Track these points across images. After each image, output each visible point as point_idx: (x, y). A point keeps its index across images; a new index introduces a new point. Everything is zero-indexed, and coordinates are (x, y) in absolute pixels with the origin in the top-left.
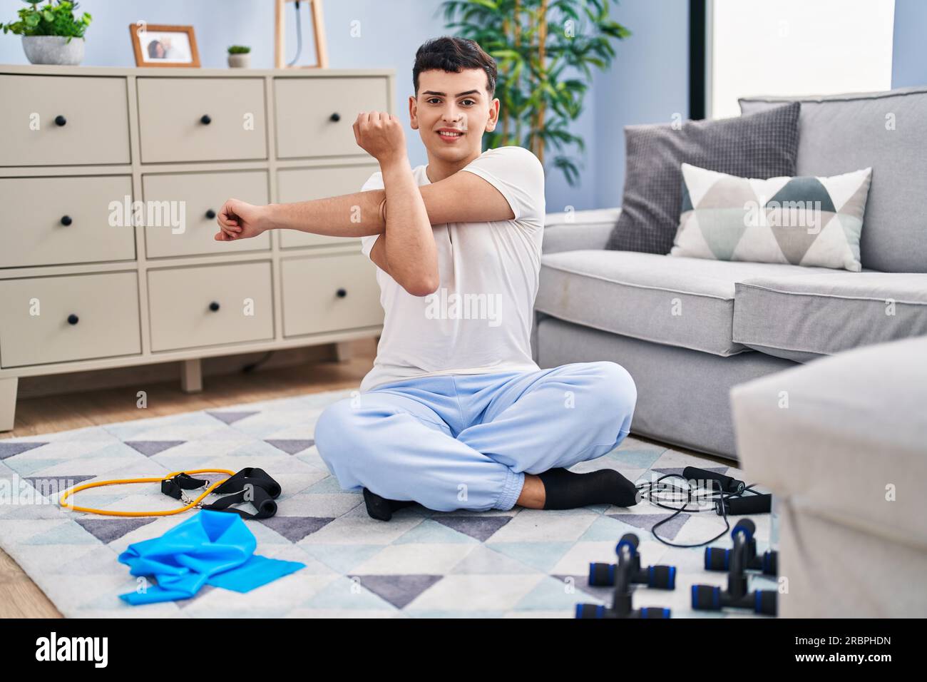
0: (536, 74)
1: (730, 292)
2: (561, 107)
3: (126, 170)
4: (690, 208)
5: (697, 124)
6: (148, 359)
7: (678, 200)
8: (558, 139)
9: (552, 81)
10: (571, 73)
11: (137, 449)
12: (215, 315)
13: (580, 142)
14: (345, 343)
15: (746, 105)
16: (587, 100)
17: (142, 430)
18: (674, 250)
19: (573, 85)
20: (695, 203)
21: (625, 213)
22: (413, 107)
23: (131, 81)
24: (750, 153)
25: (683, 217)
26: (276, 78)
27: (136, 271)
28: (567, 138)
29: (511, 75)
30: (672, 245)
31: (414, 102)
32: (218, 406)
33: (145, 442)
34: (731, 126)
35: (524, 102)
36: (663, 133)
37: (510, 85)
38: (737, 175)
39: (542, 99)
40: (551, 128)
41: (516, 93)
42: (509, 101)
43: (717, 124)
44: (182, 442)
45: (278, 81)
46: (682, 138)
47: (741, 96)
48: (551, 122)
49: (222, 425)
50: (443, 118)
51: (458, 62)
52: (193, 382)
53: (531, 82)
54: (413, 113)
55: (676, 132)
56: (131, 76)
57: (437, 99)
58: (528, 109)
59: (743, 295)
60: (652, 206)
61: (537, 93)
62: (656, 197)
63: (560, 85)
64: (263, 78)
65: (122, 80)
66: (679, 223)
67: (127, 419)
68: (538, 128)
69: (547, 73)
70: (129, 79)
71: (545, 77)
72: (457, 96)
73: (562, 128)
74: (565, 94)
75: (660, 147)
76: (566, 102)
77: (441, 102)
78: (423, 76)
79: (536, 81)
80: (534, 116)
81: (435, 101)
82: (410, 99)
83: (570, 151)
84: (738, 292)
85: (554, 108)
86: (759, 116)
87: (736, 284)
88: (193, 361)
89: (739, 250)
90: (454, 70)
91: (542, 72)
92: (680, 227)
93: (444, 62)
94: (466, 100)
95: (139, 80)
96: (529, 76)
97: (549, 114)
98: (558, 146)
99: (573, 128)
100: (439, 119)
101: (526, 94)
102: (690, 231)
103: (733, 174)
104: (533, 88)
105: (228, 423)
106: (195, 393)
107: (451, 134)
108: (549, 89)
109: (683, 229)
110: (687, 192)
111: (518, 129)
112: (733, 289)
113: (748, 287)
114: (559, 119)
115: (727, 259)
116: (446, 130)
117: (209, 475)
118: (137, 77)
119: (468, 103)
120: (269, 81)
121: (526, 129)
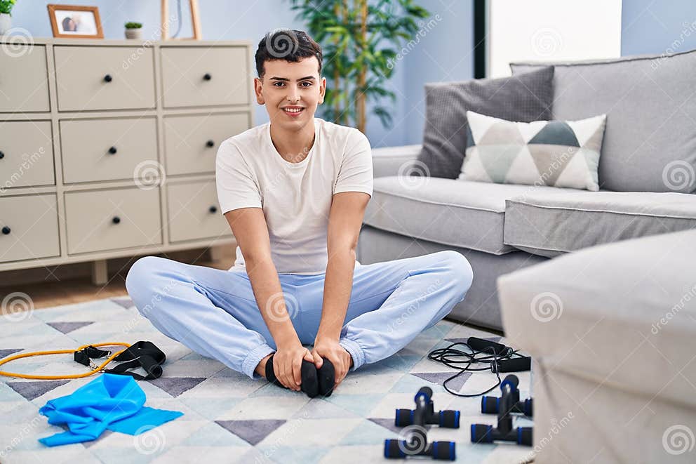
0: (359, 45)
1: (502, 207)
2: (379, 70)
3: (47, 116)
4: (473, 144)
5: (479, 82)
6: (65, 260)
7: (465, 139)
8: (376, 94)
9: (372, 50)
10: (385, 44)
11: (56, 329)
12: (117, 226)
13: (393, 95)
14: (217, 247)
15: (514, 68)
17: (61, 314)
18: (461, 176)
19: (388, 53)
20: (476, 141)
21: (425, 148)
22: (258, 86)
23: (49, 48)
24: (517, 103)
25: (468, 151)
26: (161, 47)
27: (56, 193)
28: (383, 93)
29: (341, 45)
30: (460, 172)
31: (260, 83)
32: (119, 295)
33: (64, 323)
34: (503, 83)
35: (351, 65)
36: (454, 89)
37: (339, 53)
38: (509, 120)
39: (364, 62)
40: (371, 85)
41: (344, 59)
42: (339, 64)
43: (493, 82)
44: (91, 323)
45: (162, 49)
46: (468, 92)
47: (511, 62)
48: (370, 81)
49: (123, 309)
51: (299, 55)
52: (101, 277)
53: (355, 50)
54: (259, 91)
55: (463, 87)
56: (49, 44)
57: (281, 83)
58: (353, 71)
59: (511, 209)
60: (446, 143)
61: (360, 59)
62: (448, 136)
63: (377, 53)
64: (152, 47)
65: (42, 48)
66: (464, 155)
67: (50, 306)
68: (361, 85)
69: (367, 44)
70: (47, 46)
71: (366, 47)
72: (298, 81)
73: (379, 85)
74: (381, 60)
75: (450, 98)
76: (383, 66)
77: (285, 85)
79: (359, 50)
80: (358, 76)
81: (280, 84)
82: (255, 81)
83: (385, 102)
84: (508, 207)
85: (373, 70)
86: (524, 76)
87: (506, 201)
88: (101, 261)
89: (510, 175)
90: (295, 61)
91: (364, 43)
92: (465, 160)
94: (305, 83)
95: (55, 47)
96: (354, 46)
97: (369, 75)
98: (376, 99)
99: (387, 85)
100: (284, 99)
101: (352, 59)
102: (474, 161)
103: (506, 119)
104: (357, 55)
105: (127, 308)
106: (101, 286)
108: (369, 56)
109: (468, 160)
110: (471, 132)
111: (346, 86)
112: (504, 205)
113: (515, 203)
114: (377, 79)
115: (501, 183)
116: (290, 108)
117: (112, 347)
118: (54, 46)
119: (306, 85)
120: (157, 49)
121: (352, 86)
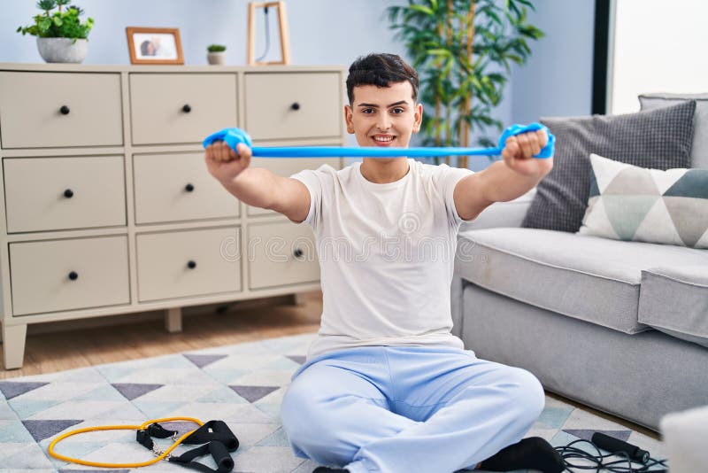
0: (464, 68)
1: (635, 277)
2: (485, 96)
3: (120, 150)
4: (598, 193)
5: (601, 117)
6: (136, 307)
7: (588, 187)
8: (481, 123)
9: (478, 74)
10: (493, 67)
11: (121, 392)
12: (192, 272)
13: (500, 125)
14: (302, 294)
15: (645, 102)
16: (506, 90)
17: (127, 372)
18: (582, 229)
19: (496, 77)
20: (602, 189)
21: (539, 193)
22: (348, 114)
23: (125, 76)
24: (650, 145)
25: (591, 201)
26: (246, 73)
27: (127, 235)
28: (488, 121)
29: (444, 70)
30: (581, 224)
31: (350, 110)
32: (195, 348)
33: (129, 385)
34: (633, 121)
35: (454, 92)
36: (573, 125)
37: (443, 78)
38: (638, 165)
39: (469, 89)
40: (476, 114)
41: (447, 84)
42: (441, 90)
43: (621, 118)
44: (160, 386)
45: (247, 76)
46: (590, 130)
47: (640, 94)
48: (476, 109)
49: (195, 369)
50: (378, 126)
51: (388, 79)
52: (175, 324)
53: (460, 75)
54: (349, 120)
55: (584, 123)
56: (125, 72)
57: (371, 109)
58: (456, 98)
59: (649, 282)
60: (564, 189)
61: (465, 84)
62: (566, 181)
63: (485, 79)
64: (236, 73)
65: (117, 76)
66: (587, 206)
67: (117, 360)
68: (465, 113)
69: (473, 68)
70: (123, 74)
71: (471, 71)
72: (389, 106)
73: (485, 114)
74: (488, 86)
75: (570, 137)
76: (489, 92)
77: (375, 112)
78: (357, 90)
79: (464, 74)
80: (463, 101)
81: (369, 111)
82: (346, 108)
83: (491, 133)
84: (644, 279)
85: (479, 95)
86: (658, 112)
87: (642, 271)
88: (174, 310)
89: (641, 231)
90: (385, 85)
91: (470, 66)
92: (588, 210)
93: (376, 79)
94: (396, 109)
95: (131, 75)
96: (458, 70)
97: (474, 102)
98: (481, 128)
99: (494, 113)
100: (373, 127)
101: (455, 85)
102: (597, 214)
103: (635, 164)
104: (461, 80)
105: (200, 366)
106: (176, 333)
107: (385, 139)
108: (475, 81)
109: (590, 211)
110: (595, 179)
111: (448, 114)
112: (640, 275)
113: (654, 275)
114: (483, 106)
115: (627, 239)
116: (380, 136)
117: (179, 423)
118: (130, 73)
119: (397, 111)
120: (241, 75)
121: (455, 114)
